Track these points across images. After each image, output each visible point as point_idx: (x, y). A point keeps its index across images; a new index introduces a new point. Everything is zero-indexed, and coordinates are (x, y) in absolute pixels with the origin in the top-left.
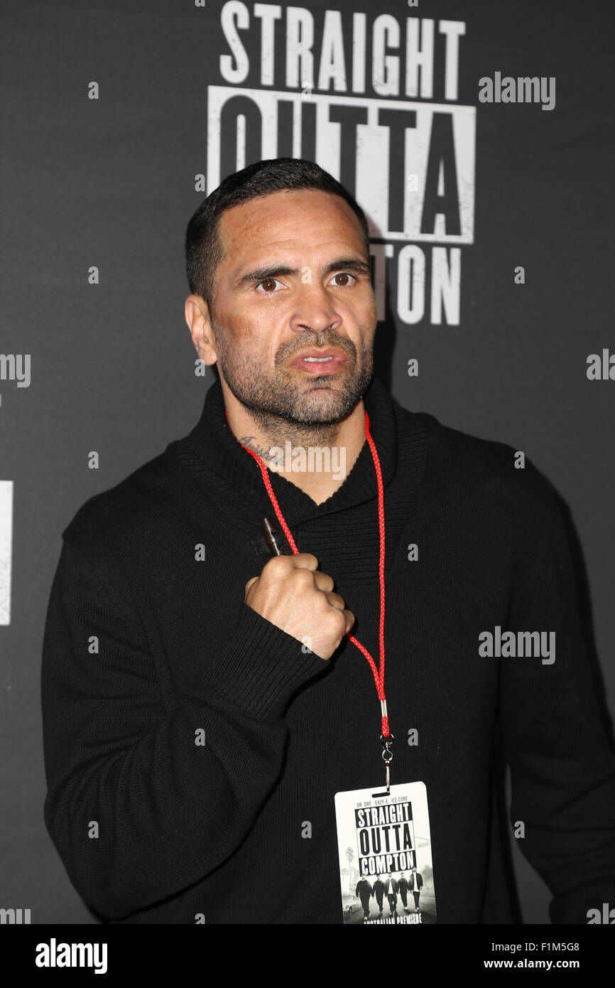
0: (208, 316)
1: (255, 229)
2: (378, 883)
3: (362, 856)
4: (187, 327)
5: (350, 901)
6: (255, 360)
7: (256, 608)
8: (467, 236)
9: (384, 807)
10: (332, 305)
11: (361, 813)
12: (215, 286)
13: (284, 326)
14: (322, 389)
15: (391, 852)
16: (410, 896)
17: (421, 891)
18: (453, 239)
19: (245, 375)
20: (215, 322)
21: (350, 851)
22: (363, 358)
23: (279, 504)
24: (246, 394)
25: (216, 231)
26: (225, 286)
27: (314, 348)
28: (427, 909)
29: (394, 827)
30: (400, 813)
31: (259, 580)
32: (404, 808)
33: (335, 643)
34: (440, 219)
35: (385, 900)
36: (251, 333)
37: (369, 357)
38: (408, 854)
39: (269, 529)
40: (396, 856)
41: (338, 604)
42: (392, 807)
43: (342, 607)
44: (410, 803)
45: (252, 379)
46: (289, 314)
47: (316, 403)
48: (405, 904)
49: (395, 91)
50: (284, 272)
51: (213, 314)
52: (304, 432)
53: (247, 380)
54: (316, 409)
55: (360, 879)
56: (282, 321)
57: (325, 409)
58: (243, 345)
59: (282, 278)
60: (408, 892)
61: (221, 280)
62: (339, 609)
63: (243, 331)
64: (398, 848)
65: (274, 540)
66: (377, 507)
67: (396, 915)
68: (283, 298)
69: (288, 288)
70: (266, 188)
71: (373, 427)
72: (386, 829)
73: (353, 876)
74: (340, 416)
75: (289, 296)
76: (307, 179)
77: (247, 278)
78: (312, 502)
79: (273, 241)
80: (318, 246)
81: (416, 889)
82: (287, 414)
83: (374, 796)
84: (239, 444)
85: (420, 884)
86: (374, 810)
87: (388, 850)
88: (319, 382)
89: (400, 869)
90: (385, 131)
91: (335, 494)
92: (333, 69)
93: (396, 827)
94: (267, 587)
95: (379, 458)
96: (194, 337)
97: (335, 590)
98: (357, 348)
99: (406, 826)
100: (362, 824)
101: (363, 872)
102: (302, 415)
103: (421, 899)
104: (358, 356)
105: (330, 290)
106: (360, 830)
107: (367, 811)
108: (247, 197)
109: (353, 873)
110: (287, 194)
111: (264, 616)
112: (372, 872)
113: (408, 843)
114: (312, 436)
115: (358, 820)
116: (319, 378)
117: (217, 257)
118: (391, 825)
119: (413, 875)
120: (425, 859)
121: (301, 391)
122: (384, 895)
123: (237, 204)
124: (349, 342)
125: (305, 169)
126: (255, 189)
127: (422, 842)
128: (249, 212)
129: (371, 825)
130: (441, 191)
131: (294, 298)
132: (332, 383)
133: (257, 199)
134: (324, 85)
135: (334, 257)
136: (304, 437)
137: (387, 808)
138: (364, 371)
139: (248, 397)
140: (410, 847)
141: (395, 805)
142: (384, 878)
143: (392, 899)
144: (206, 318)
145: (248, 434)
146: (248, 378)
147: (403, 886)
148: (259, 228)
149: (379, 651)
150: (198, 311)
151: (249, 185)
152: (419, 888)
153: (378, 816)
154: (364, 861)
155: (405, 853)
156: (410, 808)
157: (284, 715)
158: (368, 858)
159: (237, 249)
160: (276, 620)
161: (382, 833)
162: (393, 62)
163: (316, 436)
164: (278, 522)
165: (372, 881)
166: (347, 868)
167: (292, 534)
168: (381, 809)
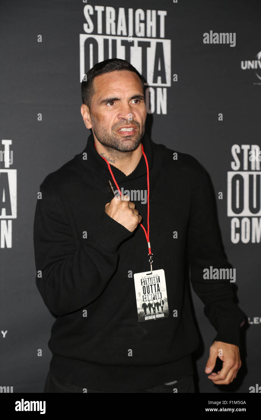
0: (89, 113)
1: (106, 84)
2: (149, 304)
3: (143, 295)
4: (81, 115)
5: (140, 310)
6: (105, 129)
7: (109, 214)
8: (169, 84)
9: (150, 278)
10: (132, 110)
11: (143, 281)
12: (92, 102)
13: (116, 117)
14: (128, 140)
15: (153, 293)
16: (160, 308)
17: (164, 306)
18: (164, 85)
19: (101, 134)
20: (92, 115)
21: (139, 293)
22: (142, 128)
23: (114, 176)
24: (102, 140)
25: (93, 84)
26: (95, 103)
27: (126, 125)
28: (166, 312)
29: (154, 285)
30: (156, 280)
31: (110, 204)
32: (157, 278)
33: (135, 226)
34: (159, 78)
35: (152, 309)
36: (104, 120)
37: (144, 127)
38: (159, 294)
39: (111, 184)
40: (155, 295)
41: (136, 213)
42: (153, 278)
43: (138, 214)
44: (159, 277)
45: (104, 135)
46: (117, 113)
47: (126, 145)
48: (158, 310)
49: (143, 35)
50: (116, 99)
51: (91, 112)
52: (121, 153)
53: (102, 136)
54: (126, 147)
55: (143, 303)
56: (115, 116)
57: (129, 147)
58: (101, 123)
59: (115, 101)
60: (159, 306)
61: (94, 101)
62: (136, 215)
63: (102, 119)
64: (156, 292)
65: (112, 188)
66: (147, 177)
67: (156, 314)
68: (116, 108)
69: (117, 105)
70: (110, 70)
71: (145, 150)
72: (151, 285)
73: (141, 302)
74: (134, 149)
75: (117, 107)
76: (124, 66)
77: (103, 101)
78: (125, 175)
79: (112, 89)
80: (128, 91)
81: (162, 305)
82: (116, 148)
83: (147, 275)
84: (100, 156)
85: (163, 304)
86: (147, 280)
87: (152, 292)
88: (127, 138)
89: (156, 299)
90: (140, 49)
91: (133, 172)
92: (122, 28)
93: (155, 285)
94: (112, 207)
95: (148, 161)
96: (84, 119)
97: (135, 208)
98: (140, 125)
99: (158, 284)
100: (143, 284)
101: (144, 300)
102: (121, 148)
103: (164, 309)
104: (141, 128)
105: (131, 105)
106: (143, 286)
107: (145, 280)
108: (103, 73)
109: (141, 301)
110: (117, 72)
111: (111, 217)
112: (147, 300)
113: (159, 290)
114: (124, 154)
115: (142, 283)
116: (127, 137)
117: (93, 93)
118: (153, 284)
119: (161, 301)
120: (165, 295)
121: (121, 140)
122: (151, 308)
123: (100, 75)
124: (138, 123)
125: (123, 63)
126: (106, 70)
127: (163, 289)
128: (104, 78)
129: (146, 284)
130: (159, 69)
131: (119, 108)
132: (132, 138)
133: (107, 74)
134: (119, 33)
135: (133, 94)
136: (122, 154)
137: (151, 278)
138: (142, 133)
139: (103, 141)
140: (160, 291)
141: (154, 277)
142: (151, 302)
143: (154, 309)
144: (88, 113)
145: (102, 152)
146: (103, 135)
147: (158, 305)
148: (108, 84)
149: (147, 226)
150: (85, 110)
151: (104, 69)
152: (163, 305)
153: (149, 281)
154: (144, 297)
155: (158, 293)
156: (159, 278)
157: (117, 250)
158: (145, 296)
159: (100, 91)
160: (115, 218)
161: (150, 287)
162: (142, 25)
163: (126, 154)
164: (114, 182)
165: (147, 303)
166: (139, 299)
167: (118, 185)
168: (149, 279)
